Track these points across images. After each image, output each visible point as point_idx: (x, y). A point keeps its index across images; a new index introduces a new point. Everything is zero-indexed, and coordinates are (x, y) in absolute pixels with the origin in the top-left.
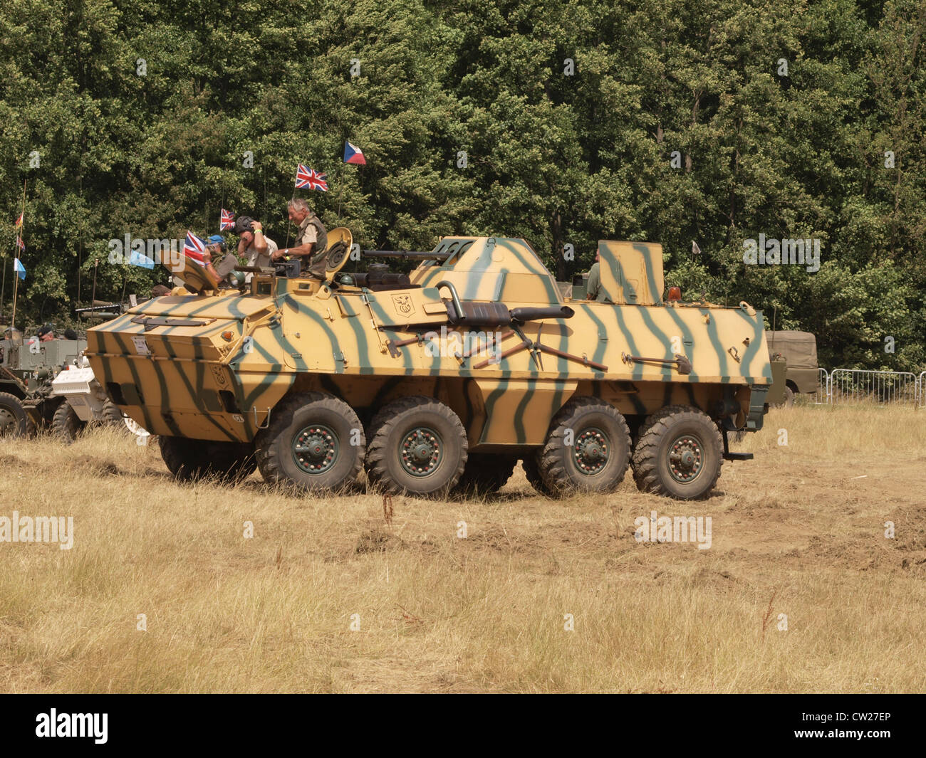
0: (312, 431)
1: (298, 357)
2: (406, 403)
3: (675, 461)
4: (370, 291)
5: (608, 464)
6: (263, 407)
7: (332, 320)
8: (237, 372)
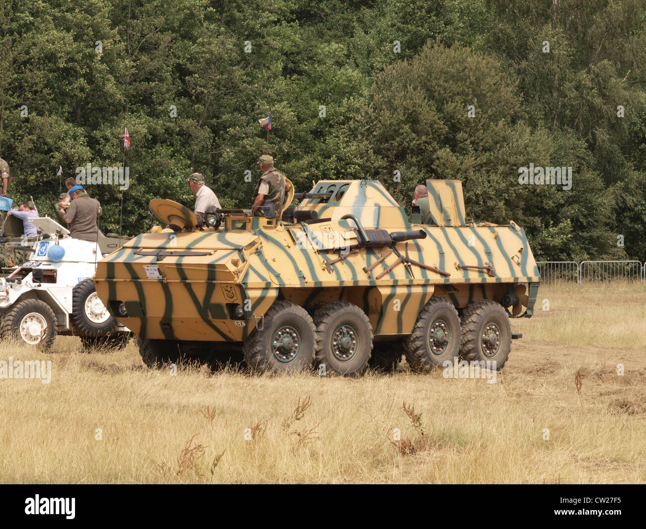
0: (284, 330)
1: (278, 276)
2: (335, 307)
3: (485, 342)
4: (306, 224)
5: (449, 346)
6: (259, 314)
7: (289, 247)
8: (247, 288)
